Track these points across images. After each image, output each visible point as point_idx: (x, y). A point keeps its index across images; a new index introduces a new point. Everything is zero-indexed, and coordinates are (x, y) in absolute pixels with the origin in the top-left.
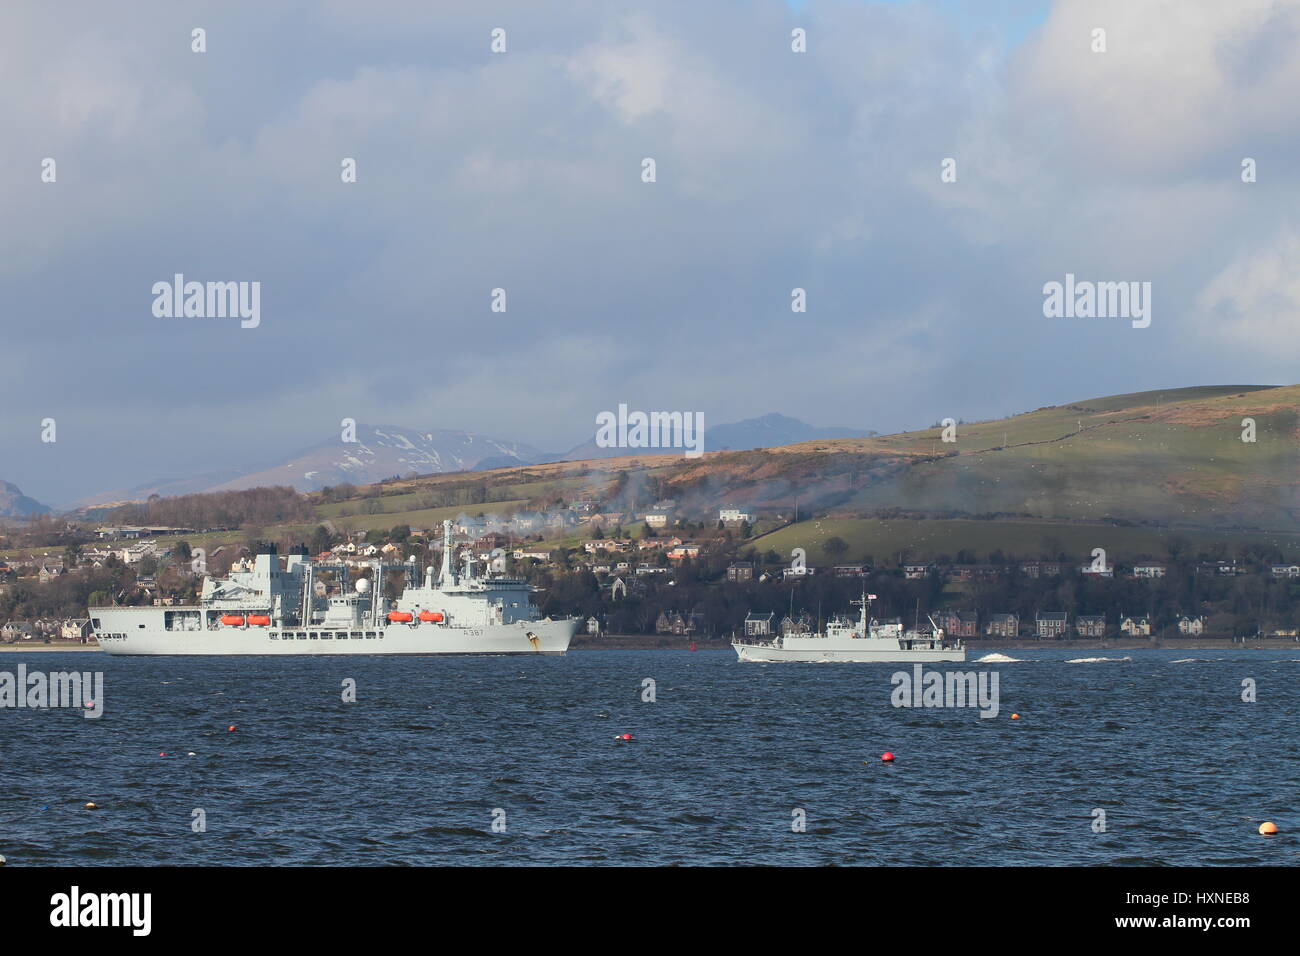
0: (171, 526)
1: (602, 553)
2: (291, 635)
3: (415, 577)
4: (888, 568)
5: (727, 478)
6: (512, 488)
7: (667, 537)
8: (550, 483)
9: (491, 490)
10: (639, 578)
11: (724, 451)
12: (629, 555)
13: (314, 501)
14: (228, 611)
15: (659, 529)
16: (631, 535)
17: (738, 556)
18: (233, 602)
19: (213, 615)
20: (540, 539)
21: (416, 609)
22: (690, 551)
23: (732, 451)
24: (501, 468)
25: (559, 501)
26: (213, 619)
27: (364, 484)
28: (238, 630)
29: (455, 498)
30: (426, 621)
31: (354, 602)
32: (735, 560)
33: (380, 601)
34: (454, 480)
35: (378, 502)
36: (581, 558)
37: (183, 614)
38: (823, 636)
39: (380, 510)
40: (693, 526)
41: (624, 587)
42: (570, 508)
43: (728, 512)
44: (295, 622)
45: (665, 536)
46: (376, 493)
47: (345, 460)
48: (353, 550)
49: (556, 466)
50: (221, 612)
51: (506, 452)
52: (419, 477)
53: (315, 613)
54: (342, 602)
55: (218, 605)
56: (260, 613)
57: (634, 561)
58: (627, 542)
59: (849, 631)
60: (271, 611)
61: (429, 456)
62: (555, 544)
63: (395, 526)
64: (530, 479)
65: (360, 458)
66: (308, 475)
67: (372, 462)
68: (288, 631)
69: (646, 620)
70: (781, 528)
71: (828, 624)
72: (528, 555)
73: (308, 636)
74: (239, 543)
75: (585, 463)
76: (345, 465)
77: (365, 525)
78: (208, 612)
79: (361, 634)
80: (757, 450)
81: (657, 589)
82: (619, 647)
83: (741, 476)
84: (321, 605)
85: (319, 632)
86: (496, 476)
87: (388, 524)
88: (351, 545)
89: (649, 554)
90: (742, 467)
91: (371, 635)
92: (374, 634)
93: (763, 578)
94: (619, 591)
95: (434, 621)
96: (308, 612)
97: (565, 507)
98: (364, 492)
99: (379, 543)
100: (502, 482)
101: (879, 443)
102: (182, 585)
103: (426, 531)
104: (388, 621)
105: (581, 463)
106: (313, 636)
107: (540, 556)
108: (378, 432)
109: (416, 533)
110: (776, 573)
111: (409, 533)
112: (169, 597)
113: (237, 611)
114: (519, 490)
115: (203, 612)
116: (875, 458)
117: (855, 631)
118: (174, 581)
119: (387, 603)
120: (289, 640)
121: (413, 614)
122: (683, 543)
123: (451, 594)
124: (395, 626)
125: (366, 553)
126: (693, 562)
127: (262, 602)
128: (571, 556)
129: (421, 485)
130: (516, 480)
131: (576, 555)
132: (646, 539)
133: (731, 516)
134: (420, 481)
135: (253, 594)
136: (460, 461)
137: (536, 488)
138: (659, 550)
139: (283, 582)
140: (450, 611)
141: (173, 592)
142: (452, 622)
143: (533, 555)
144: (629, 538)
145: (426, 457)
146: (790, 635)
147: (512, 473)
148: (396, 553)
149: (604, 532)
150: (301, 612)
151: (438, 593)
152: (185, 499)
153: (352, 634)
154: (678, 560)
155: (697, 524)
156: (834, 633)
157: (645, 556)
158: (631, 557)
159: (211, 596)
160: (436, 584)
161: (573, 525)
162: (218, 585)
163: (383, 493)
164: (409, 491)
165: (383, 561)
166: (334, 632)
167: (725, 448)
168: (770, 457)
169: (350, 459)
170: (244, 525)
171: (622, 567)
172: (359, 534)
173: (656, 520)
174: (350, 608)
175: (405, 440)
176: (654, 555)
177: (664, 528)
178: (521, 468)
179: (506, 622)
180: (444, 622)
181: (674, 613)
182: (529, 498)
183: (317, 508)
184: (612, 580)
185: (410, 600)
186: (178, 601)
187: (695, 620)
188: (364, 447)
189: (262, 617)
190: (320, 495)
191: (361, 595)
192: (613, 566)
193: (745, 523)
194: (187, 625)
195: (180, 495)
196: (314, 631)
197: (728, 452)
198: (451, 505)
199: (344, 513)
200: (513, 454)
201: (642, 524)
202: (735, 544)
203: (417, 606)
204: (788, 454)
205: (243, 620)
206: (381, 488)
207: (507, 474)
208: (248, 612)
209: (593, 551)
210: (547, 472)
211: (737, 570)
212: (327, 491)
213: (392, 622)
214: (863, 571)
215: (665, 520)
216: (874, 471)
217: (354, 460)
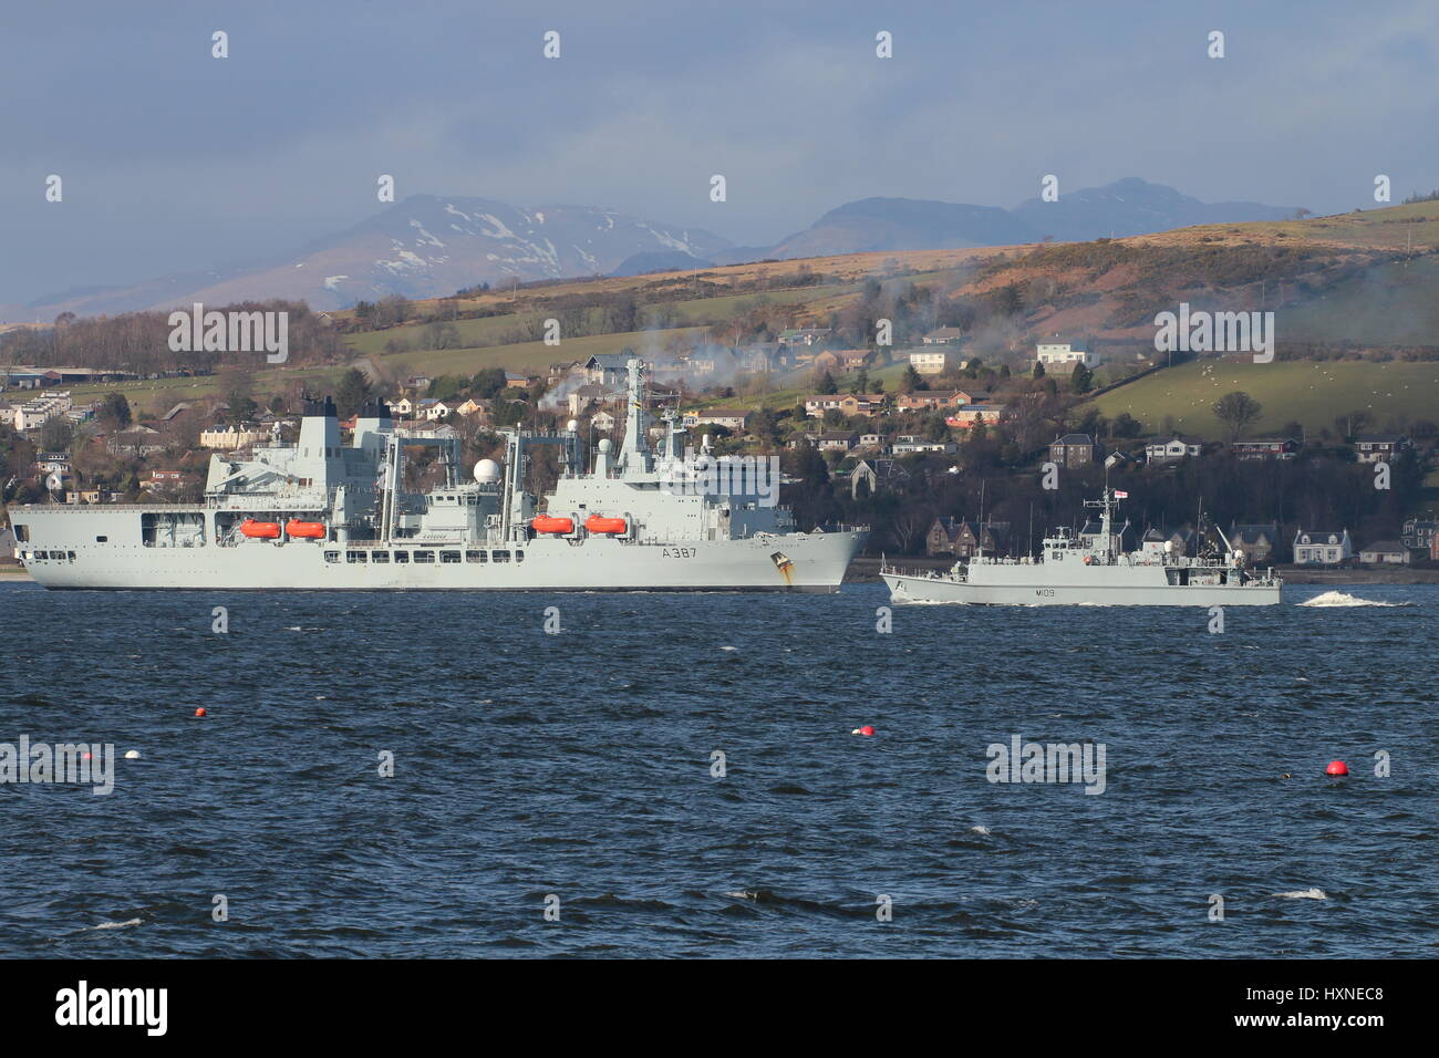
0: (98, 367)
1: (835, 417)
2: (363, 555)
3: (577, 457)
4: (1326, 444)
5: (1051, 290)
6: (681, 306)
7: (946, 391)
8: (750, 298)
9: (644, 308)
10: (897, 461)
11: (1044, 244)
12: (881, 421)
13: (341, 326)
14: (251, 514)
15: (933, 377)
16: (883, 387)
17: (1067, 423)
18: (261, 499)
19: (226, 521)
20: (729, 393)
21: (580, 512)
22: (986, 416)
23: (1057, 244)
24: (662, 271)
25: (762, 328)
26: (226, 528)
27: (427, 297)
28: (269, 546)
29: (584, 323)
30: (596, 532)
31: (471, 499)
32: (1062, 431)
33: (517, 497)
34: (582, 291)
35: (451, 328)
36: (799, 427)
37: (173, 518)
38: (1036, 562)
39: (454, 343)
40: (993, 372)
41: (872, 477)
42: (781, 341)
43: (1050, 347)
44: (369, 534)
45: (943, 388)
46: (446, 315)
47: (395, 257)
48: (408, 411)
49: (755, 268)
50: (239, 516)
51: (669, 243)
52: (521, 286)
53: (403, 518)
54: (451, 498)
55: (235, 503)
56: (308, 516)
57: (890, 431)
58: (877, 399)
59: (1080, 552)
60: (328, 513)
61: (538, 250)
62: (755, 402)
63: (481, 369)
64: (711, 291)
65: (421, 253)
66: (330, 281)
67: (441, 261)
68: (357, 549)
69: (910, 533)
70: (1143, 375)
71: (1046, 541)
72: (707, 421)
73: (392, 557)
74: (212, 398)
75: (806, 263)
76: (396, 264)
77: (428, 367)
78: (218, 515)
79: (484, 554)
80: (1101, 241)
81: (929, 481)
82: (863, 579)
83: (1075, 285)
84: (414, 504)
85: (411, 551)
86: (654, 285)
87: (467, 366)
88: (405, 402)
89: (915, 420)
90: (1075, 271)
91: (501, 556)
92: (507, 554)
93: (1110, 461)
94: (863, 482)
95: (611, 533)
96: (393, 517)
97: (772, 338)
98: (429, 312)
99: (453, 399)
100: (663, 296)
101: (1315, 230)
102: (116, 469)
103: (532, 379)
104: (531, 533)
105: (800, 262)
106: (402, 556)
107: (729, 423)
108: (450, 209)
109: (516, 382)
110: (1132, 454)
111: (504, 383)
112: (93, 488)
113: (267, 514)
114: (693, 309)
115: (210, 514)
116: (1305, 255)
117: (1089, 553)
118: (101, 461)
119: (529, 500)
120: (358, 565)
121: (575, 520)
122: (974, 401)
123: (641, 486)
124: (543, 542)
125: (430, 416)
126: (991, 434)
127: (312, 499)
128: (780, 424)
129: (524, 300)
130: (687, 291)
131: (790, 422)
132: (910, 393)
133: (1058, 356)
134: (522, 293)
135: (295, 484)
136: (592, 260)
137: (722, 307)
138: (932, 414)
139: (348, 465)
140: (639, 515)
141: (99, 480)
142: (643, 535)
143: (717, 421)
144: (880, 392)
145: (533, 252)
146: (980, 559)
147: (680, 280)
148: (482, 416)
149: (838, 383)
150: (379, 515)
151: (617, 486)
152: (120, 322)
153: (469, 554)
154: (965, 430)
155: (997, 369)
156: (1055, 556)
157: (908, 424)
158: (884, 425)
159: (223, 488)
160: (615, 470)
161: (785, 370)
162: (235, 469)
163: (460, 314)
164: (503, 310)
165: (523, 429)
166: (437, 550)
167: (1047, 238)
168: (1124, 254)
169: (402, 254)
170: (221, 366)
171: (868, 441)
172: (418, 385)
173: (929, 362)
174: (464, 510)
175: (495, 221)
176: (924, 423)
177: (942, 376)
178: (696, 272)
179: (735, 536)
180: (628, 535)
181: (958, 521)
182: (709, 323)
183: (349, 338)
184: (852, 464)
185: (569, 496)
186: (108, 495)
187: (993, 532)
188: (426, 234)
189: (311, 524)
190: (351, 316)
191: (483, 487)
192: (854, 441)
193: (1080, 367)
194: (180, 538)
195: (111, 315)
196: (403, 548)
197: (1052, 244)
198: (577, 336)
199: (392, 348)
200: (682, 247)
201: (903, 368)
202: (1063, 403)
203: (582, 506)
204: (1156, 248)
205: (324, 529)
206: (456, 305)
207: (673, 282)
208: (287, 516)
209: (818, 414)
210: (741, 279)
211: (1066, 448)
212: (364, 309)
213: (538, 534)
214: (1285, 450)
215: (942, 361)
216: (1305, 277)
217: (410, 256)
